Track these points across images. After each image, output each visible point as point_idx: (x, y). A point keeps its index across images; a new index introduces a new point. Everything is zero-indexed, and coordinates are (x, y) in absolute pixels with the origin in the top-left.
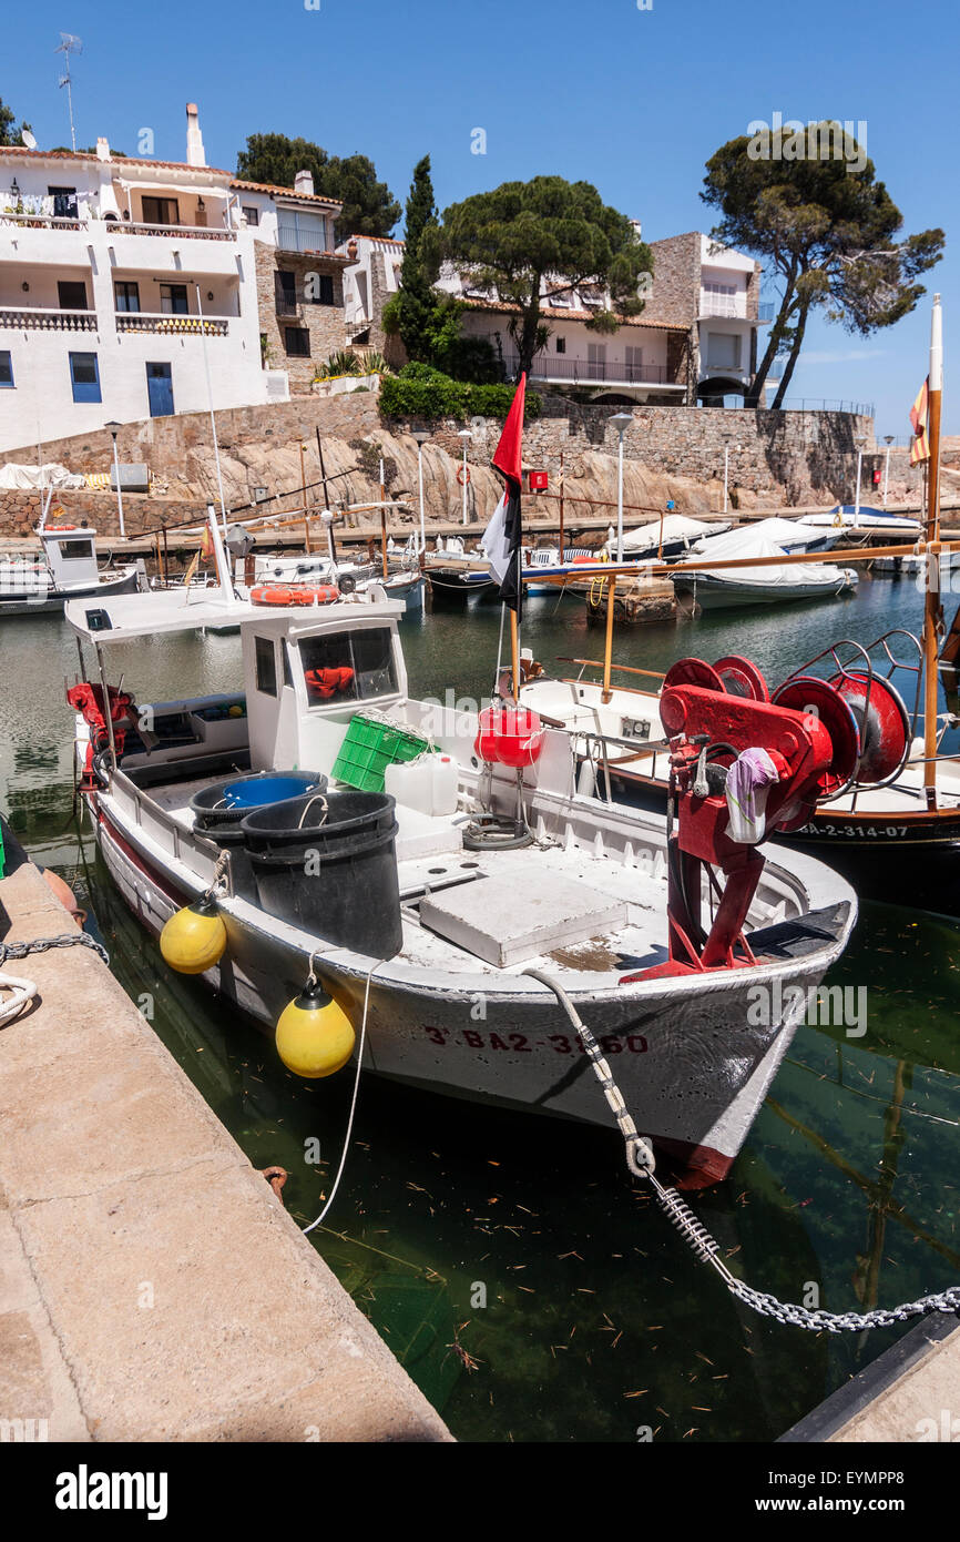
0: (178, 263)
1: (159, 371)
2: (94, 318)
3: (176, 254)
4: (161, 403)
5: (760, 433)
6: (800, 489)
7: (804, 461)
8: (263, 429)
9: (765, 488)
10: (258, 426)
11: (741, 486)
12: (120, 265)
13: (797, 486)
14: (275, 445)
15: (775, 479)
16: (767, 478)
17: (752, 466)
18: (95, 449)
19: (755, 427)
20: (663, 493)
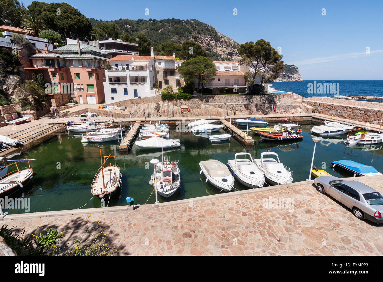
0: (138, 75)
1: (136, 91)
2: (127, 84)
3: (138, 74)
4: (136, 95)
5: (246, 100)
6: (253, 111)
7: (254, 106)
8: (143, 101)
9: (244, 111)
10: (142, 101)
11: (237, 111)
12: (130, 76)
13: (252, 111)
14: (144, 104)
15: (246, 109)
16: (244, 109)
17: (240, 107)
18: (121, 104)
19: (245, 99)
20: (216, 112)
